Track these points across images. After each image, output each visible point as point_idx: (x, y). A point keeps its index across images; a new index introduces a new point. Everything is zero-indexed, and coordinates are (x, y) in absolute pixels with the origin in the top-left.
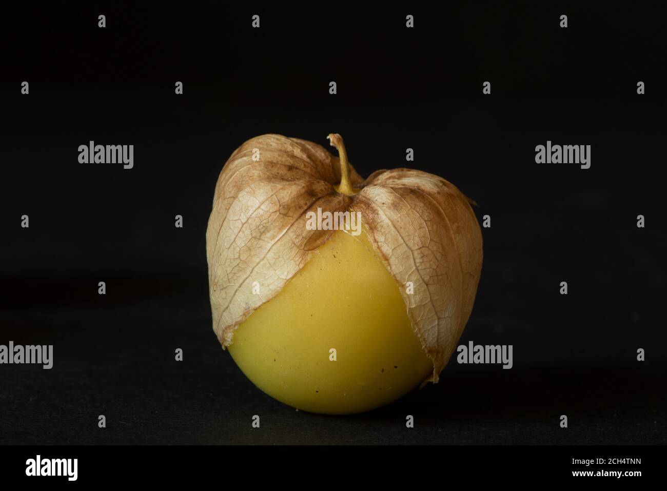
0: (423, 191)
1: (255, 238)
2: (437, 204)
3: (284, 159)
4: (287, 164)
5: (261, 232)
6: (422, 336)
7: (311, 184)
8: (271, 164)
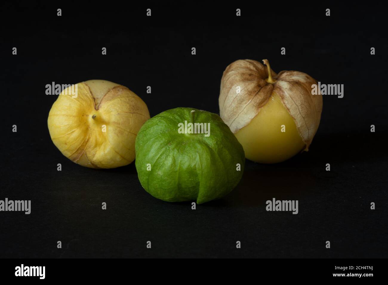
0: (300, 82)
1: (239, 103)
2: (306, 87)
3: (247, 72)
4: (249, 73)
5: (241, 101)
6: (302, 137)
7: (258, 82)
8: (243, 74)
